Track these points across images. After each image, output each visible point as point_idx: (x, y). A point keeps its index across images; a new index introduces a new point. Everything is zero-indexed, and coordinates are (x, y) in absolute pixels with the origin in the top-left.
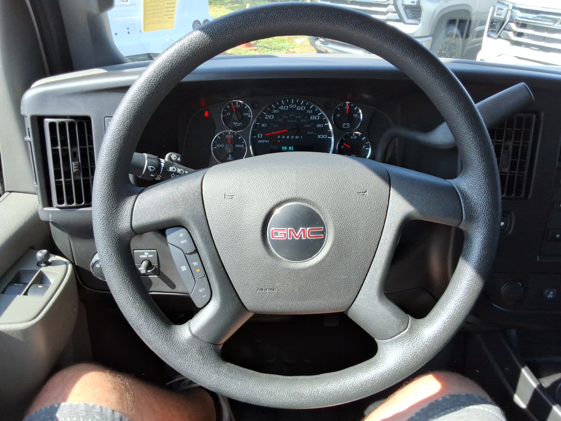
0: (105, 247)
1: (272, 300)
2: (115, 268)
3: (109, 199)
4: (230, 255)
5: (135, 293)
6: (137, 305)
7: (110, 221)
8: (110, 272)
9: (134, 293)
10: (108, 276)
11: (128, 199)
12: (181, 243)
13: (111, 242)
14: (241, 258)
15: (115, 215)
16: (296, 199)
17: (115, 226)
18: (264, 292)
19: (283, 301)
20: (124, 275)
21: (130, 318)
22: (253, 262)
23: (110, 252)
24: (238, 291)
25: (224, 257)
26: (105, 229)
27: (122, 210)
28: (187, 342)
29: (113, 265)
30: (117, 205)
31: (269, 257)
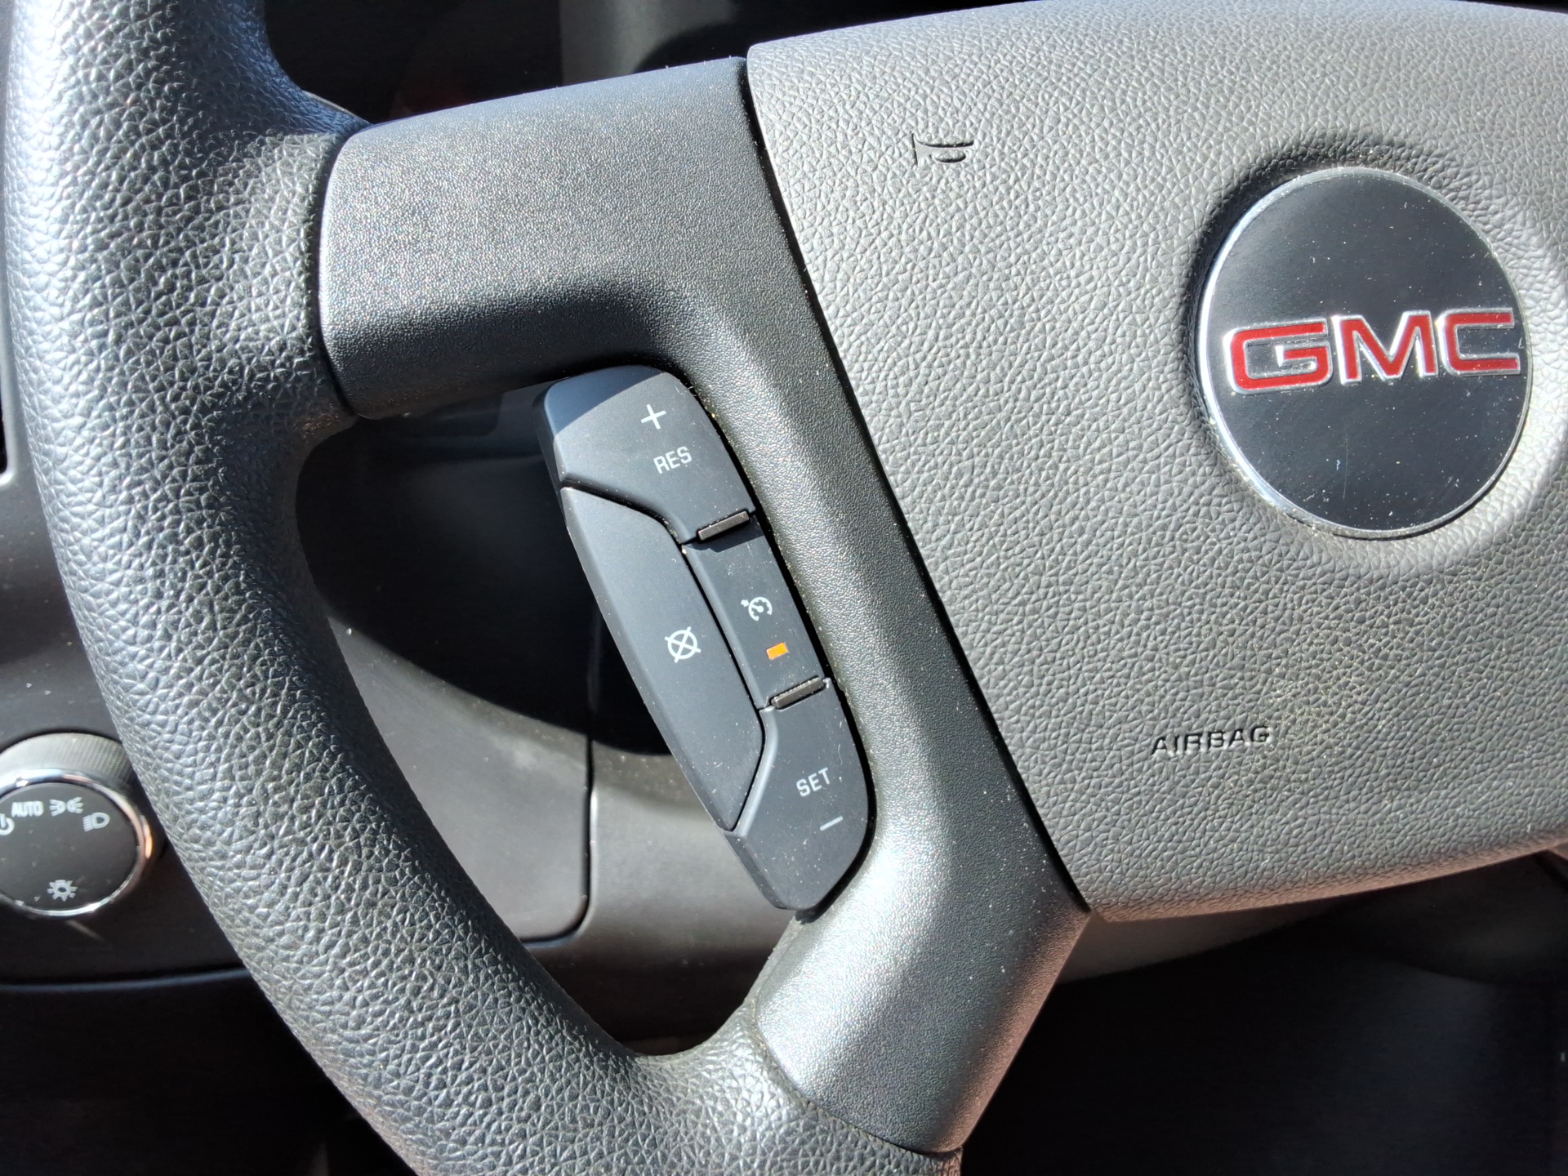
0: (120, 478)
1: (1234, 808)
2: (210, 640)
3: (142, 115)
4: (983, 525)
5: (375, 832)
6: (395, 924)
7: (155, 283)
8: (164, 680)
9: (366, 834)
10: (154, 713)
11: (275, 145)
12: (659, 467)
13: (163, 445)
14: (1056, 537)
15: (191, 243)
16: (1348, 139)
17: (192, 324)
18: (1192, 757)
19: (1302, 808)
20: (275, 695)
21: (348, 1033)
22: (1135, 554)
23: (163, 517)
24: (1028, 769)
25: (943, 542)
26: (111, 337)
27: (237, 215)
28: (773, 1164)
29: (189, 625)
30: (201, 175)
31: (1236, 506)
